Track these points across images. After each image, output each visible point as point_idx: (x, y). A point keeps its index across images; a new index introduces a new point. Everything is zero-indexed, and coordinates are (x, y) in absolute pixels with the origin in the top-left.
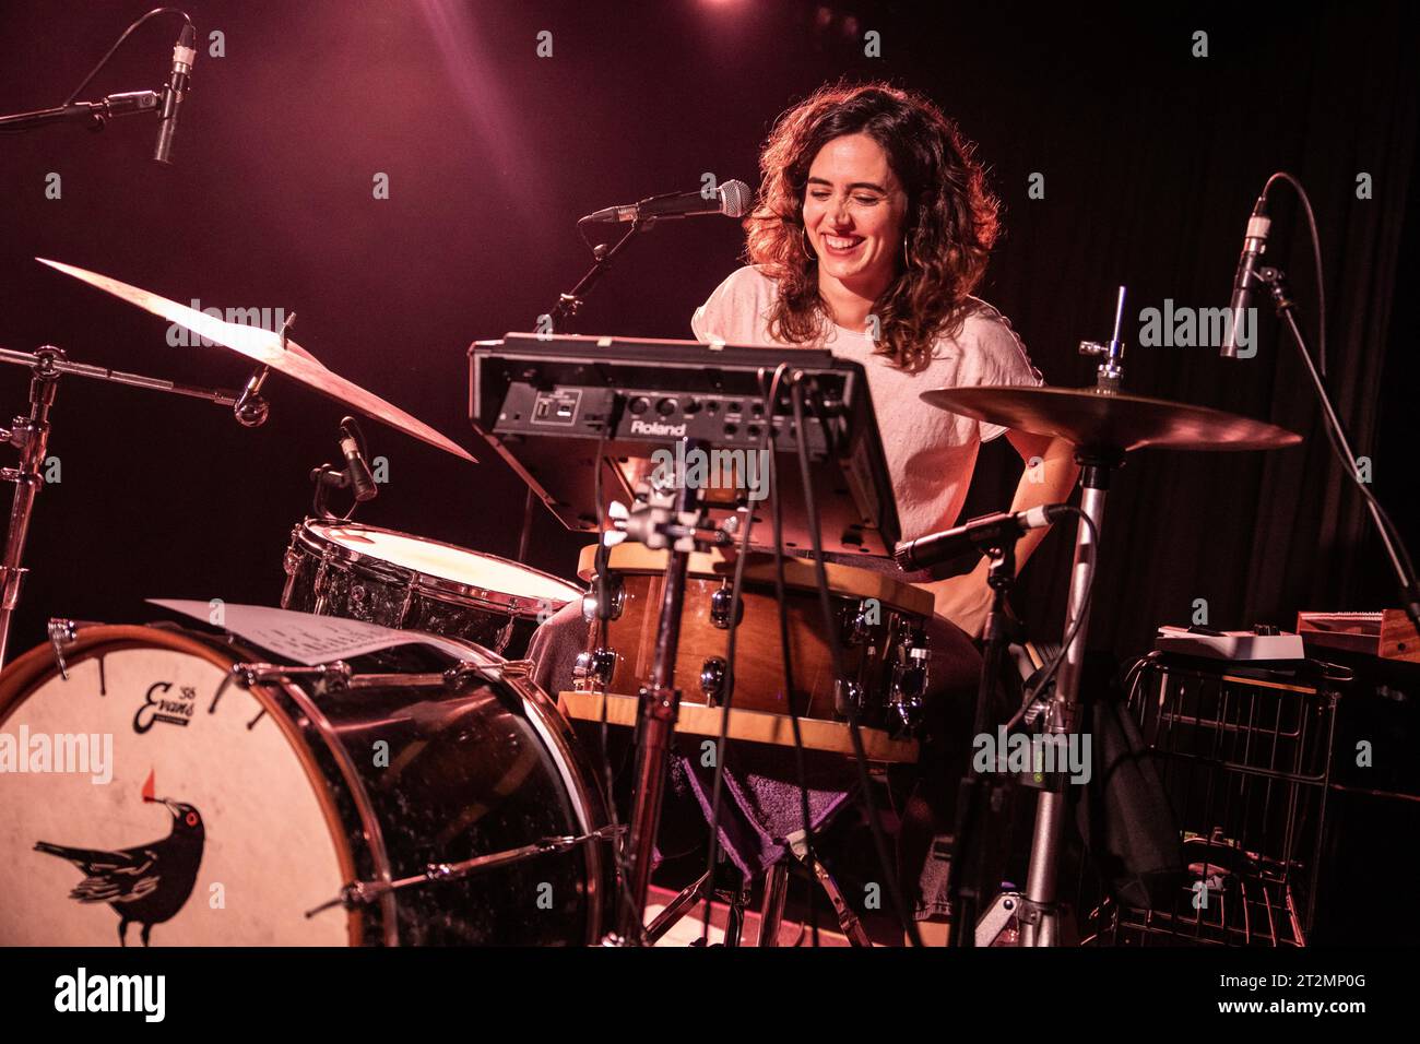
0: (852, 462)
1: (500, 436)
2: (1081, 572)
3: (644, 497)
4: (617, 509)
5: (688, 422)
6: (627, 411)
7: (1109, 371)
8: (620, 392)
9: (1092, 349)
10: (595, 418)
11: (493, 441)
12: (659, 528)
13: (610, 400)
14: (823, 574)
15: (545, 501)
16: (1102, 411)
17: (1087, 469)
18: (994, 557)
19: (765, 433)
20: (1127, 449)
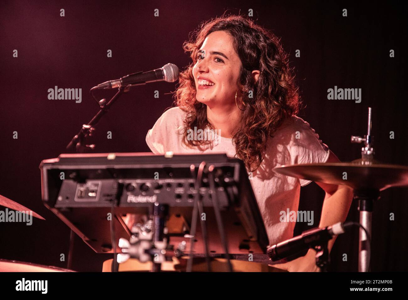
0: (242, 209)
1: (59, 209)
2: (363, 255)
3: (137, 235)
4: (123, 243)
5: (157, 194)
6: (125, 192)
7: (367, 150)
8: (120, 181)
9: (358, 140)
10: (108, 195)
11: (55, 211)
12: (146, 251)
13: (115, 186)
14: (231, 266)
15: (83, 239)
16: (366, 172)
17: (361, 202)
18: (318, 251)
19: (197, 198)
20: (381, 190)
